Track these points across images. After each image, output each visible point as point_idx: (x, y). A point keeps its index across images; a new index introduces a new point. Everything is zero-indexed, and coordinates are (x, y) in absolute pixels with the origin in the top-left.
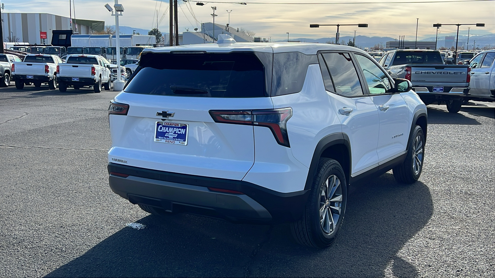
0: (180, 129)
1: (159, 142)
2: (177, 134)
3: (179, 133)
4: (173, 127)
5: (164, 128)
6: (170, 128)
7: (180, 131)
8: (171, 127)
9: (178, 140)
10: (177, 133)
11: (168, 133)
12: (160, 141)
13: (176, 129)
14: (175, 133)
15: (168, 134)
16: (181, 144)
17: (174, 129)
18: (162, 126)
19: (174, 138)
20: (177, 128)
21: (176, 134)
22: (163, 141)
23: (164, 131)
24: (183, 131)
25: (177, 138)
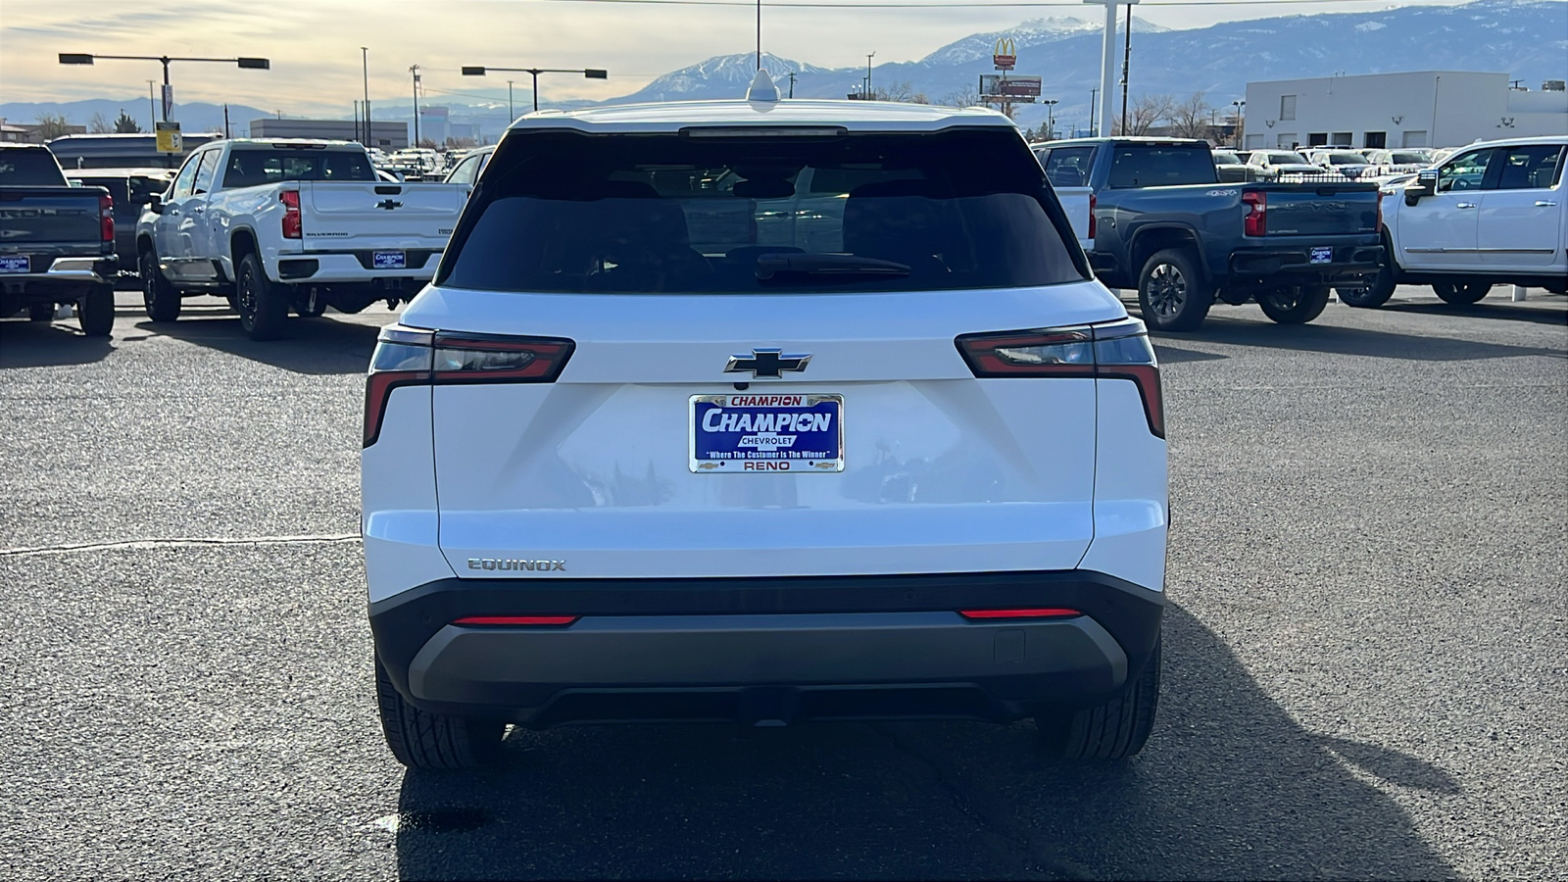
0: (808, 416)
1: (714, 470)
2: (796, 433)
3: (802, 429)
4: (776, 412)
5: (730, 418)
6: (760, 416)
7: (805, 423)
8: (765, 412)
9: (801, 457)
10: (792, 429)
11: (755, 434)
12: (720, 468)
13: (788, 416)
14: (785, 430)
15: (750, 437)
16: (820, 469)
17: (781, 416)
18: (719, 411)
19: (779, 449)
20: (791, 411)
21: (792, 433)
22: (737, 465)
23: (730, 430)
24: (821, 422)
25: (797, 447)
